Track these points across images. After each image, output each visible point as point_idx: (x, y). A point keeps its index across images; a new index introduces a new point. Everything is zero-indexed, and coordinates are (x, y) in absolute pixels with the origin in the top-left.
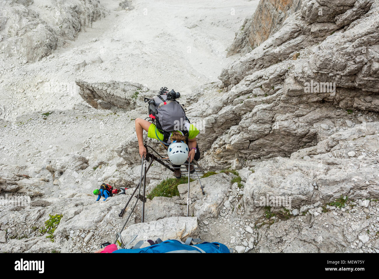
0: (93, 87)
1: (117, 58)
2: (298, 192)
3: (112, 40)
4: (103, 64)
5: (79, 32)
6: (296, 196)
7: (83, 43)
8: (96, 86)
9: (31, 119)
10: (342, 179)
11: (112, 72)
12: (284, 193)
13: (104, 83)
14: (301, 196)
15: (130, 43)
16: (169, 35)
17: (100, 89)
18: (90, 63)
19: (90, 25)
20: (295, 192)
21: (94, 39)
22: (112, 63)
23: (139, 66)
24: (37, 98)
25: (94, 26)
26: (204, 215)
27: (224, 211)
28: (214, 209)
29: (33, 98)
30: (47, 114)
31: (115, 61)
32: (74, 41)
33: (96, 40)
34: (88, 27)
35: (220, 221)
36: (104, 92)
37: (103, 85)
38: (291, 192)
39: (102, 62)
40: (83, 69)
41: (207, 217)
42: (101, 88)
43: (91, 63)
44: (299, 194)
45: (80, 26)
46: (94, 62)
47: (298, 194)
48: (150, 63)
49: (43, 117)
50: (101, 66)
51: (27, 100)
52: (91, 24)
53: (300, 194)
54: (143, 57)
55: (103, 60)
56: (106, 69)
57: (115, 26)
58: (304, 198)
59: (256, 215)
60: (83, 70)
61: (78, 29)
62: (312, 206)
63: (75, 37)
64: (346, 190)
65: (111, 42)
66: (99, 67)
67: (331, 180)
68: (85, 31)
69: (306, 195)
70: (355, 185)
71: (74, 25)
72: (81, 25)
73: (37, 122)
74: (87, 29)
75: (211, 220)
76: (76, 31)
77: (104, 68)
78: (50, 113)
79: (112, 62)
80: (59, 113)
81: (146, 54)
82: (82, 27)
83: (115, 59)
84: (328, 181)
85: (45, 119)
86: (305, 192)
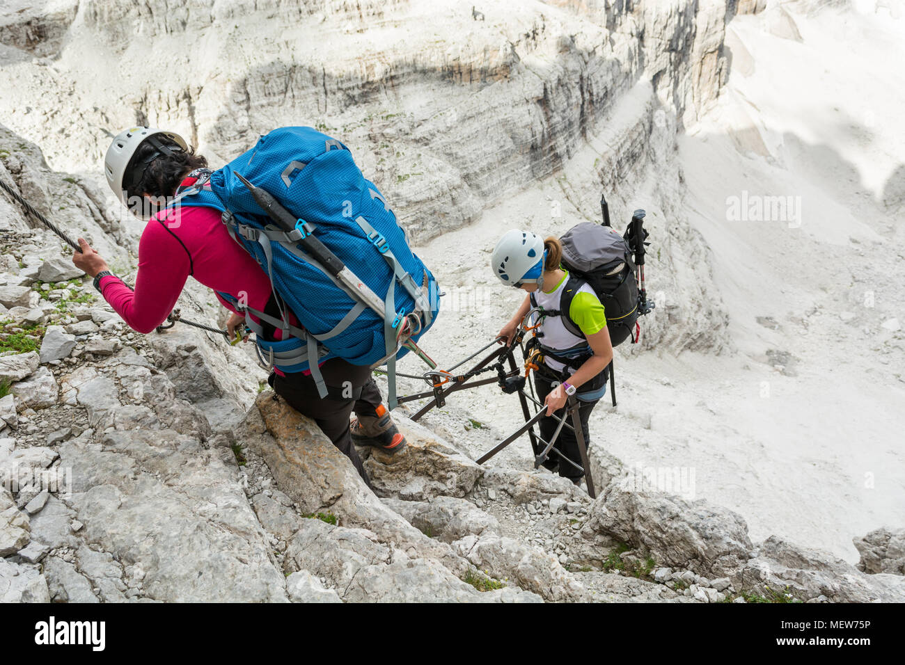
0: (593, 451)
1: (686, 442)
2: (694, 520)
3: (702, 404)
4: (647, 432)
5: (647, 350)
6: (683, 527)
7: (639, 373)
8: (600, 454)
9: (447, 412)
10: (819, 559)
11: (654, 459)
12: (664, 507)
13: (619, 460)
14: (694, 535)
15: (736, 432)
16: (846, 478)
17: (602, 464)
18: (623, 413)
19: (678, 352)
20: (687, 518)
21: (666, 380)
22: (667, 443)
23: (721, 489)
24: (488, 406)
25: (682, 358)
26: (499, 479)
27: (539, 504)
28: (526, 482)
29: (483, 403)
30: (477, 425)
31: (676, 443)
32: (627, 359)
33: (669, 384)
34: (671, 352)
35: (517, 514)
36: (605, 475)
37: (614, 463)
38: (680, 510)
39: (649, 428)
40: (604, 415)
41: (502, 487)
42: (605, 466)
43: (626, 414)
44: (693, 528)
45: (657, 341)
46: (632, 417)
47: (690, 524)
48: (752, 500)
49: (466, 425)
50: (641, 434)
51: (472, 400)
52: (682, 351)
53: (695, 528)
54: (743, 479)
55: (653, 425)
56: (647, 445)
57: (727, 383)
58: (700, 544)
59: (588, 548)
60: (600, 417)
61: (650, 344)
62: (705, 580)
63: (632, 353)
64: (809, 587)
65: (697, 405)
66: (635, 434)
67: (789, 548)
68: (660, 357)
69: (707, 538)
70: (841, 589)
71: (647, 334)
72: (660, 342)
73: (451, 424)
74: (666, 354)
75: (504, 498)
76: (644, 345)
77: (643, 441)
78: (482, 425)
79: (669, 440)
80: (495, 437)
81: (757, 477)
82: (659, 346)
83: (678, 440)
84: (782, 548)
85: (467, 430)
86: (708, 532)
